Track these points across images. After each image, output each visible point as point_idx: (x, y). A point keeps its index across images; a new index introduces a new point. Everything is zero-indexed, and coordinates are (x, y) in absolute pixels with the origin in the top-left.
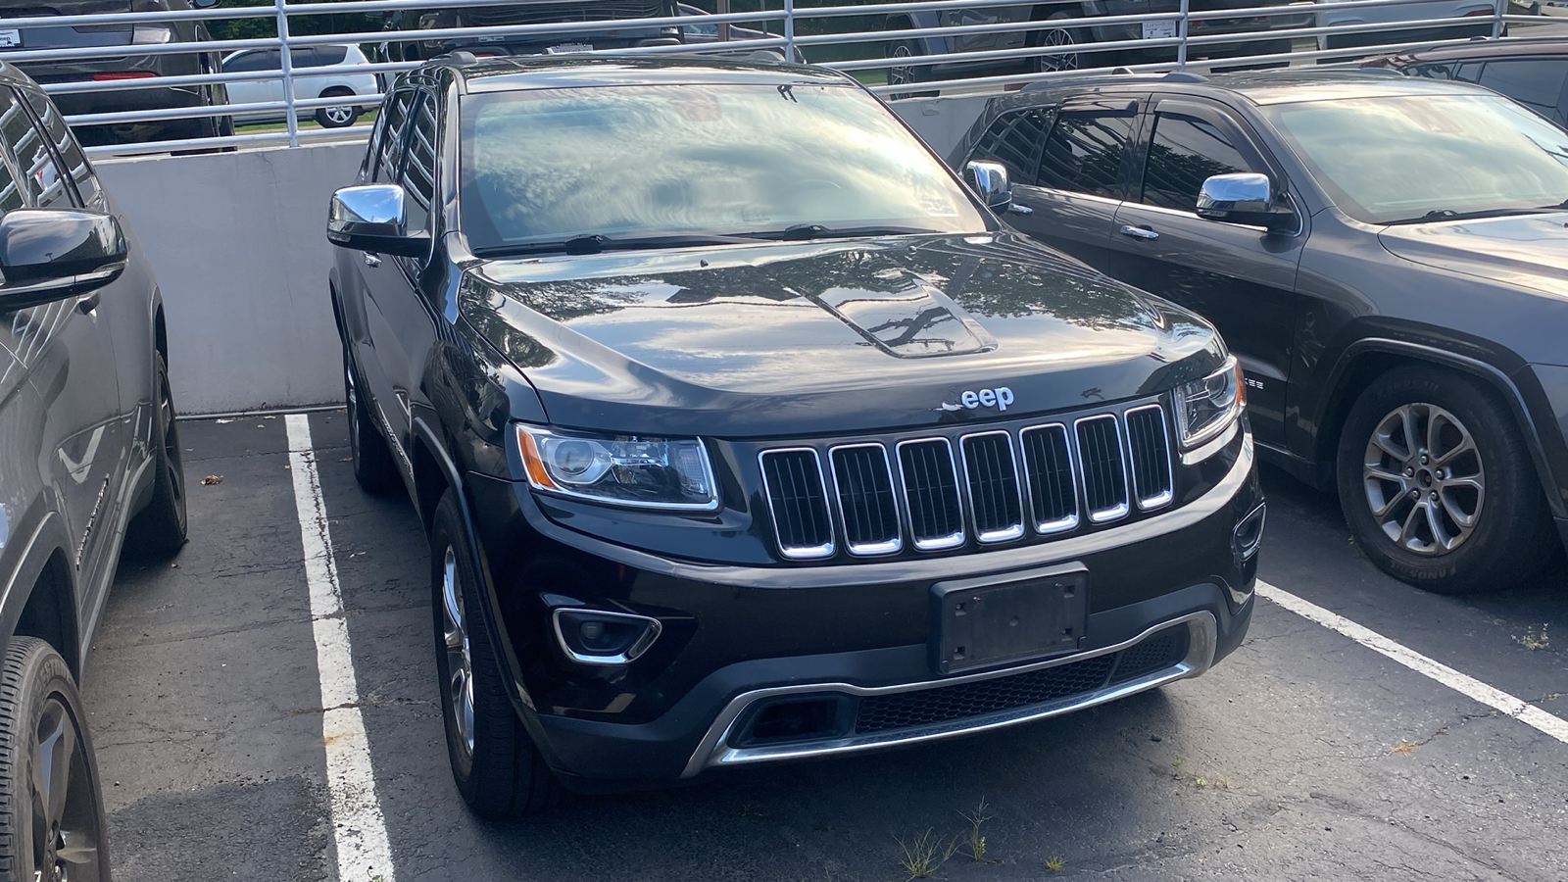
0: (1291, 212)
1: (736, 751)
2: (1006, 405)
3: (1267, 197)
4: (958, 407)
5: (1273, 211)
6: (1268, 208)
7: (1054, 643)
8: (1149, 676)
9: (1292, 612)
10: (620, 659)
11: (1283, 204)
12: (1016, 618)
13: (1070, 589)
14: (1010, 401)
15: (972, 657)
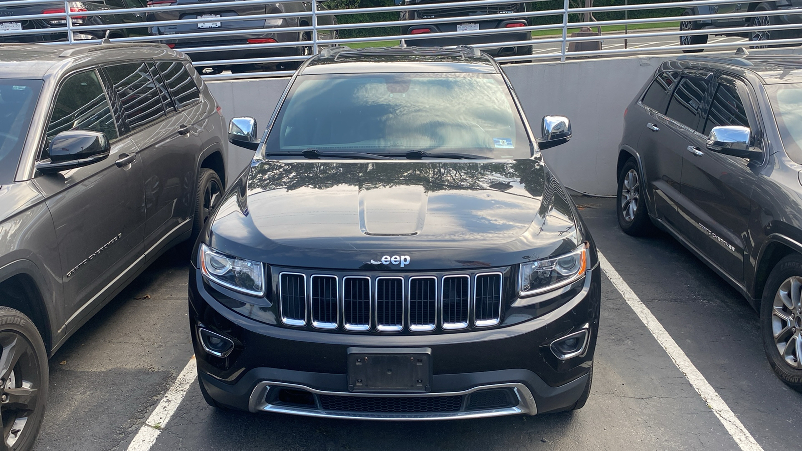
0: (761, 151)
1: (271, 405)
2: (405, 265)
3: (747, 140)
4: (379, 263)
5: (751, 149)
6: (747, 147)
7: (412, 386)
8: (494, 410)
9: (691, 385)
10: (219, 354)
11: (759, 146)
12: (391, 371)
13: (421, 361)
14: (407, 263)
15: (367, 386)
